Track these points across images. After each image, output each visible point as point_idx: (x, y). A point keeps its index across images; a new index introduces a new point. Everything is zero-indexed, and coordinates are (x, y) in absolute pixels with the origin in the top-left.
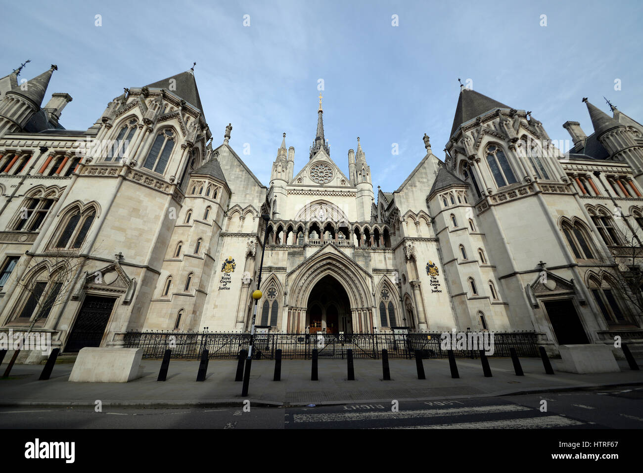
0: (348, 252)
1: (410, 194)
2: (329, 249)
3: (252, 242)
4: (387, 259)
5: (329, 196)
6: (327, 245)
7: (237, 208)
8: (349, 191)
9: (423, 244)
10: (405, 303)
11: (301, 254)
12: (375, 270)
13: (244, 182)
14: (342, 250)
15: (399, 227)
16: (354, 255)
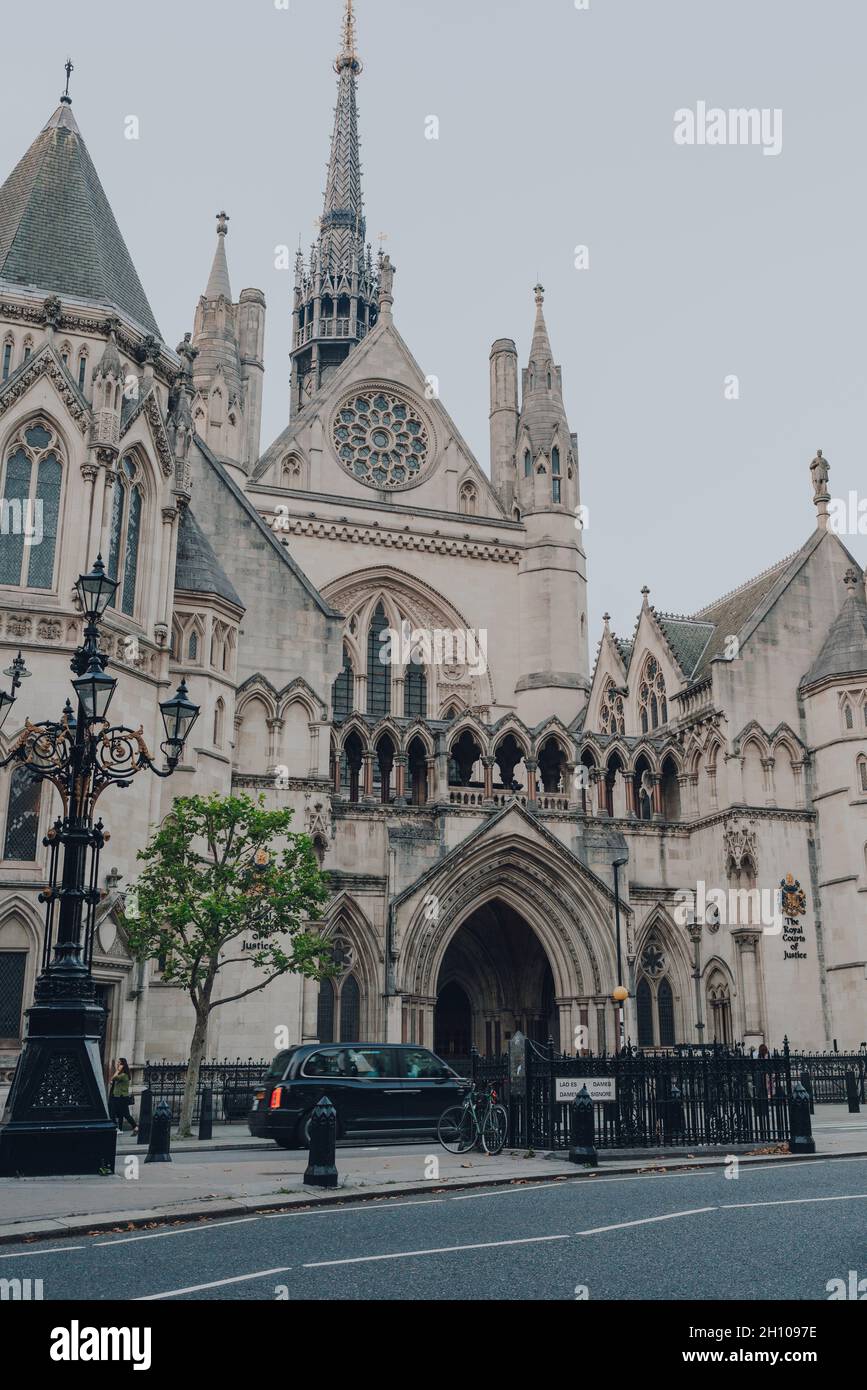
0: (566, 833)
1: (760, 668)
2: (512, 825)
3: (318, 807)
4: (667, 855)
5: (415, 555)
6: (508, 812)
7: (258, 686)
8: (496, 542)
9: (777, 825)
10: (708, 983)
11: (431, 834)
12: (637, 891)
13: (270, 591)
14: (548, 825)
15: (715, 767)
16: (583, 841)
